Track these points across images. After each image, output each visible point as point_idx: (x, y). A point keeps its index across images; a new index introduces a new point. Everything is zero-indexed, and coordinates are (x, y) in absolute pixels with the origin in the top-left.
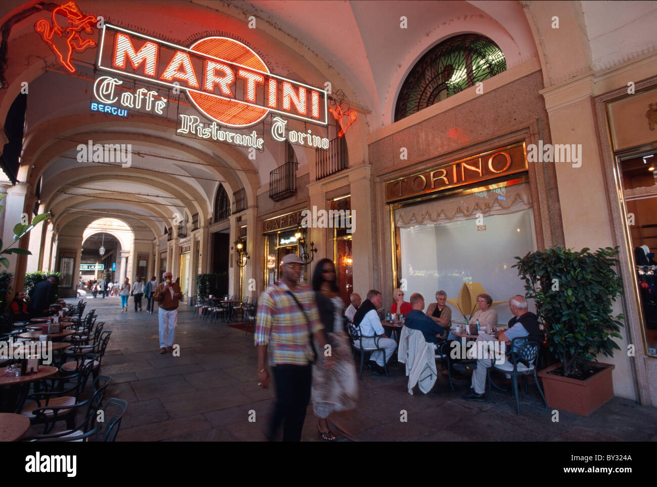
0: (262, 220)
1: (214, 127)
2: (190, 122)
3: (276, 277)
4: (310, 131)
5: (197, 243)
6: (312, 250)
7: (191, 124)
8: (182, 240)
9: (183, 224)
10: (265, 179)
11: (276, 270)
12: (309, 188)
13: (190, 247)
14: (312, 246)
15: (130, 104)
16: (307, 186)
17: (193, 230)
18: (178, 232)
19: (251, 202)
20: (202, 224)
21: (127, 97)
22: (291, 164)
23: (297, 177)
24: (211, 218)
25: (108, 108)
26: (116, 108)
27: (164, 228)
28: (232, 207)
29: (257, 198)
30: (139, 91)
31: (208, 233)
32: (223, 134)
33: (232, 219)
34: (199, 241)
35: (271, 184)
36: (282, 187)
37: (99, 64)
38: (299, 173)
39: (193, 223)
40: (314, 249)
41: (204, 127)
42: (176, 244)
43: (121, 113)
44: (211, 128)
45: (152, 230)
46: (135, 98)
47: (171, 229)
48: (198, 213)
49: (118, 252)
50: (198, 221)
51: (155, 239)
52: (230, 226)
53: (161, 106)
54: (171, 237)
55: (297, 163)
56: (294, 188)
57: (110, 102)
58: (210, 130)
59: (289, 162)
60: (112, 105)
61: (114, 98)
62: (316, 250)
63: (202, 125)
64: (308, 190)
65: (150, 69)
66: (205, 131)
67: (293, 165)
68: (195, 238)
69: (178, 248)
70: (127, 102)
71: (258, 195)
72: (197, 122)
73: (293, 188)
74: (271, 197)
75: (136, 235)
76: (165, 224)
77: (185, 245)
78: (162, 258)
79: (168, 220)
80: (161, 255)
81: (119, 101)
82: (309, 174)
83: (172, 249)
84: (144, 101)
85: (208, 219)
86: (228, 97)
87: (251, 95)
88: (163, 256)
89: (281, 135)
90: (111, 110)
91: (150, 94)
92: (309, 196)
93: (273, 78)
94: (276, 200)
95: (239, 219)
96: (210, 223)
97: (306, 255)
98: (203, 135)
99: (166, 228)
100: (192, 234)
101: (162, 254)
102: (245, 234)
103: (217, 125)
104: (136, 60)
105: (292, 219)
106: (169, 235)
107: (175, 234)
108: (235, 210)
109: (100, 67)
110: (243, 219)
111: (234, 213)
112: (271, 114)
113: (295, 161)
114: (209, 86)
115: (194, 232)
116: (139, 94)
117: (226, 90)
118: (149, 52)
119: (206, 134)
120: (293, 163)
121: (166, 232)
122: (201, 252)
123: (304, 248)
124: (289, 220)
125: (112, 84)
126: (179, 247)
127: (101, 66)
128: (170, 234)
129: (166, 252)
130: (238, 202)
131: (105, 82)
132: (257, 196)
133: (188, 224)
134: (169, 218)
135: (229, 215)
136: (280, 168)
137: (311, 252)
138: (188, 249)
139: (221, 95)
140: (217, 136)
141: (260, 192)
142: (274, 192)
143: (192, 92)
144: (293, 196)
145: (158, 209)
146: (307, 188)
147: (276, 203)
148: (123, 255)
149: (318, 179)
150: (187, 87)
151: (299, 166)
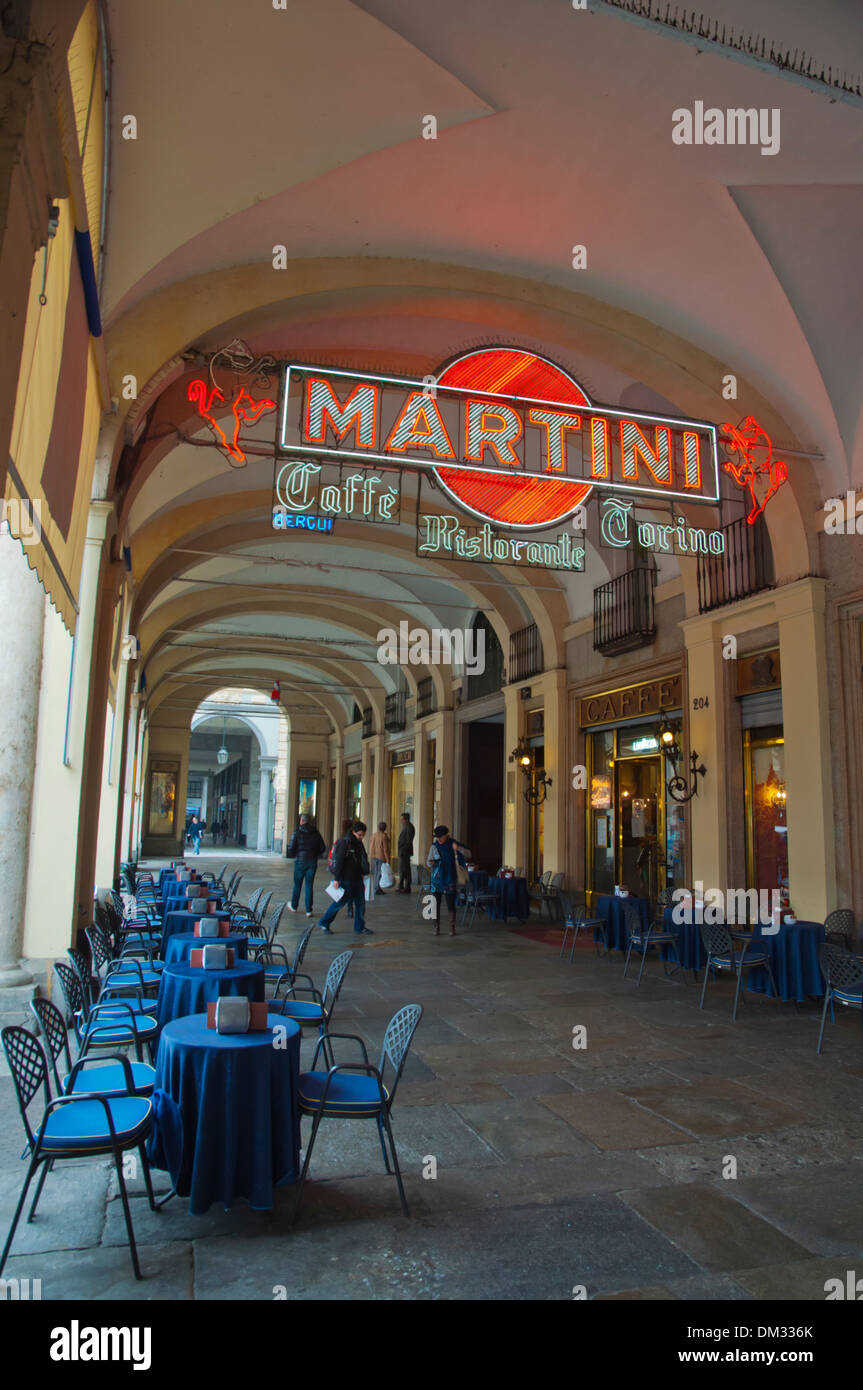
0: (577, 698)
1: (487, 533)
2: (441, 528)
3: (612, 826)
4: (681, 521)
5: (430, 745)
6: (694, 771)
7: (442, 531)
8: (393, 737)
9: (397, 701)
10: (582, 604)
11: (611, 813)
12: (685, 629)
13: (413, 752)
14: (694, 762)
15: (335, 507)
16: (680, 624)
17: (419, 717)
18: (385, 719)
19: (551, 657)
20: (441, 702)
21: (331, 494)
22: (641, 572)
23: (657, 601)
24: (461, 689)
25: (300, 519)
26: (312, 518)
27: (352, 708)
28: (509, 667)
29: (563, 647)
30: (350, 481)
31: (455, 724)
32: (505, 545)
33: (511, 693)
34: (434, 740)
35: (596, 618)
36: (622, 624)
37: (283, 442)
38: (661, 594)
39: (419, 700)
40: (698, 767)
41: (467, 536)
42: (380, 745)
43: (322, 525)
44: (481, 536)
45: (327, 711)
46: (343, 493)
47: (369, 710)
48: (430, 678)
49: (252, 760)
50: (430, 694)
51: (333, 731)
52: (504, 707)
53: (388, 503)
54: (370, 729)
55: (655, 570)
56: (650, 628)
57: (303, 508)
58: (480, 540)
59: (637, 569)
60: (305, 514)
61: (309, 500)
62: (703, 771)
63: (463, 532)
64: (681, 633)
65: (366, 436)
66: (469, 545)
67: (645, 573)
68: (424, 732)
69: (386, 755)
70: (330, 504)
71: (567, 638)
72: (454, 526)
73: (647, 625)
74: (598, 646)
75: (293, 723)
76: (354, 699)
77: (399, 749)
78: (349, 774)
79: (364, 692)
80: (347, 769)
81: (317, 503)
82: (682, 595)
83: (373, 757)
84: (359, 497)
85: (453, 692)
86: (510, 468)
87: (556, 457)
88: (352, 770)
89: (620, 536)
90: (305, 523)
91: (368, 483)
92: (685, 648)
93: (598, 415)
94: (608, 653)
95: (526, 694)
96: (459, 701)
97: (681, 781)
98: (466, 550)
99: (356, 708)
100: (418, 725)
101: (350, 767)
102: (538, 727)
103: (492, 530)
104: (343, 422)
105: (646, 698)
106: (364, 724)
107: (378, 723)
108: (515, 673)
109: (286, 447)
110: (535, 693)
111: (513, 681)
112: (599, 492)
113: (651, 566)
114: (474, 451)
115: (424, 720)
116: (350, 485)
117: (505, 455)
118: (363, 403)
119: (473, 549)
120: (645, 570)
121: (357, 717)
122: (439, 765)
123: (674, 765)
124: (641, 699)
125: (305, 473)
126: (389, 752)
127: (285, 444)
128: (369, 723)
129: (360, 761)
130: (520, 655)
131: (294, 473)
132: (566, 643)
133: (408, 701)
134: (366, 687)
135: (503, 684)
136: (615, 581)
137: (693, 775)
138: (410, 757)
139: (497, 467)
140: (492, 551)
141: (570, 633)
142: (604, 634)
143: (444, 468)
144: (648, 644)
145: (340, 667)
146: (681, 629)
147: (610, 658)
148: (263, 766)
149: (705, 609)
150: (433, 459)
151: (660, 576)
